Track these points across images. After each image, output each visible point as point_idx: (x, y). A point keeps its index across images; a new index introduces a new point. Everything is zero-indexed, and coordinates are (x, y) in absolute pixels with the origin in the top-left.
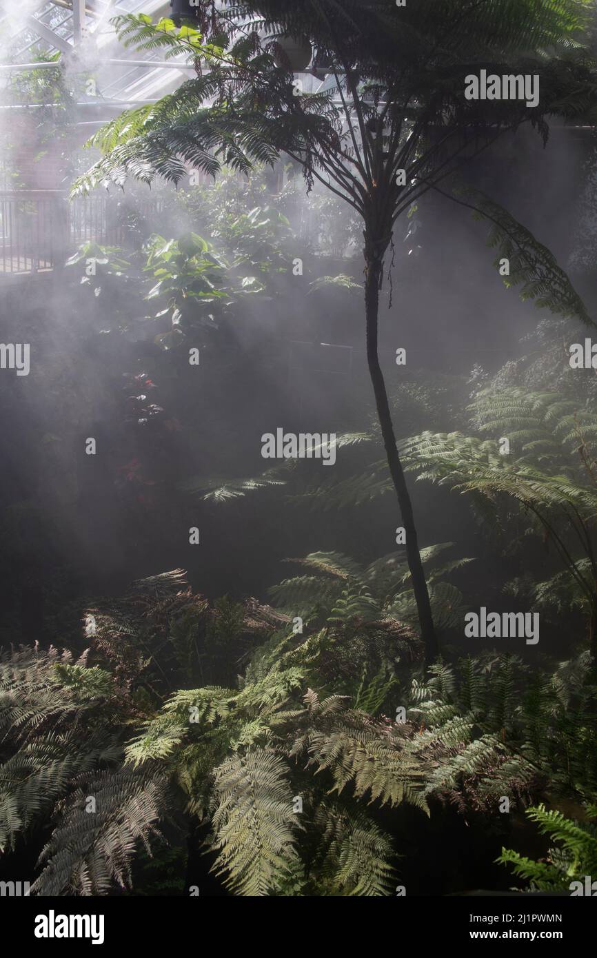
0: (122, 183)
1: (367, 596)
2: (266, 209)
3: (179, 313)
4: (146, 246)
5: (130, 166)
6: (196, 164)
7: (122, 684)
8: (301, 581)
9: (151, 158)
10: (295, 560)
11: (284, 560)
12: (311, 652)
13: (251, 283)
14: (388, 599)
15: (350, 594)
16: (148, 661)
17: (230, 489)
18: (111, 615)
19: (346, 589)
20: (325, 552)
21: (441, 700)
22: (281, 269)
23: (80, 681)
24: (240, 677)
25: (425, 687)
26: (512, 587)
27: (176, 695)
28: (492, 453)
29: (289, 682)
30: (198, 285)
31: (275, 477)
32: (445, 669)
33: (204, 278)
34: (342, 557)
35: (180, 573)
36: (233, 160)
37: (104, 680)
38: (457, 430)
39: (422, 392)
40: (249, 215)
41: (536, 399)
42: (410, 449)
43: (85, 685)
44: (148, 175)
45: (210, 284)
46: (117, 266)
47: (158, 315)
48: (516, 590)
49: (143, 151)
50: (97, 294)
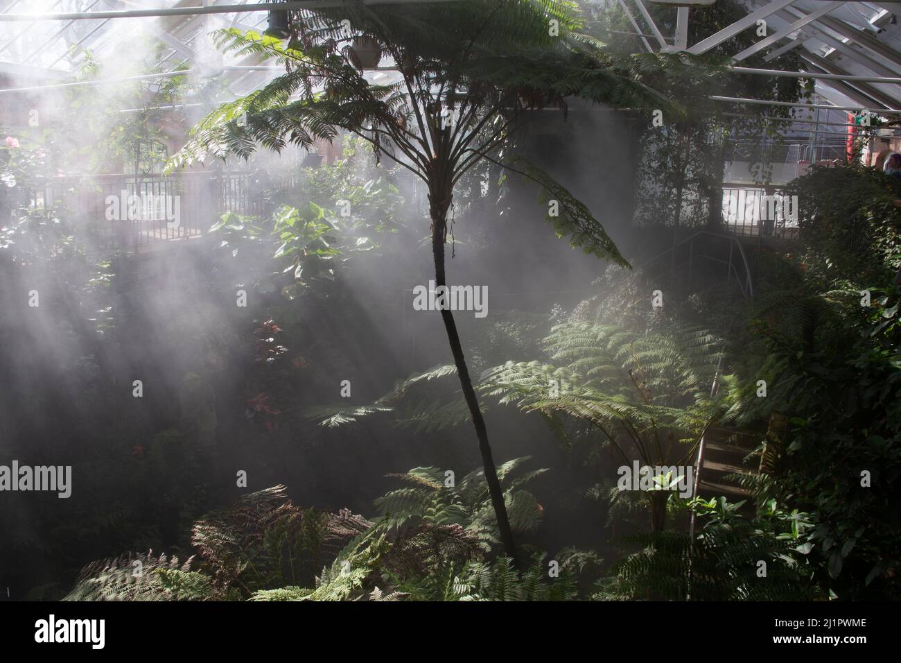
0: (203, 161)
1: (459, 504)
2: (379, 181)
3: (301, 268)
4: (276, 215)
5: (210, 147)
6: (264, 143)
7: (220, 586)
8: (402, 493)
9: (228, 139)
10: (396, 475)
11: (387, 476)
12: (372, 554)
13: (364, 242)
14: (476, 506)
15: (438, 503)
16: (245, 566)
17: (343, 415)
18: (216, 526)
19: (436, 499)
20: (424, 467)
21: (478, 594)
22: (393, 230)
23: (179, 584)
24: (317, 578)
25: (466, 583)
26: (594, 492)
27: (255, 595)
28: (565, 378)
29: (352, 582)
30: (315, 245)
31: (385, 405)
32: (483, 567)
33: (321, 238)
34: (438, 472)
35: (281, 489)
36: (296, 138)
37: (200, 583)
38: (536, 359)
39: (514, 330)
40: (366, 186)
41: (599, 330)
42: (495, 377)
43: (183, 588)
44: (224, 154)
45: (326, 244)
46: (252, 231)
47: (286, 270)
48: (597, 495)
49: (223, 134)
50: (234, 255)
